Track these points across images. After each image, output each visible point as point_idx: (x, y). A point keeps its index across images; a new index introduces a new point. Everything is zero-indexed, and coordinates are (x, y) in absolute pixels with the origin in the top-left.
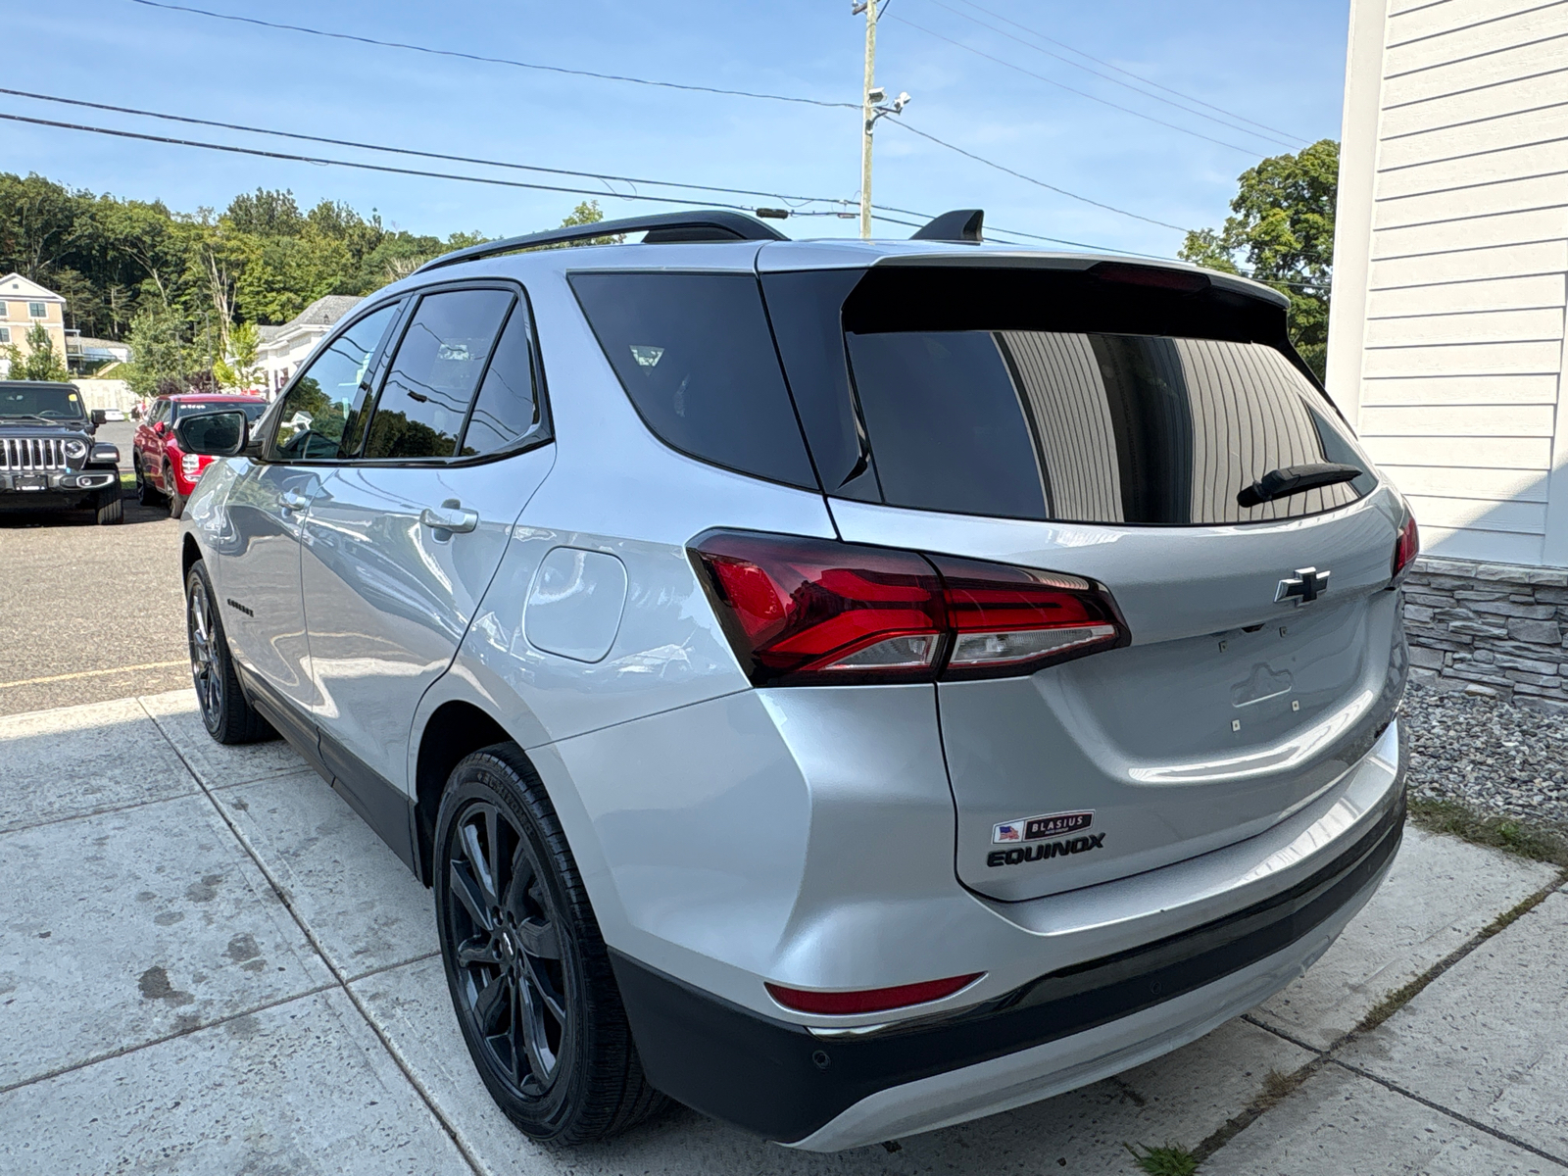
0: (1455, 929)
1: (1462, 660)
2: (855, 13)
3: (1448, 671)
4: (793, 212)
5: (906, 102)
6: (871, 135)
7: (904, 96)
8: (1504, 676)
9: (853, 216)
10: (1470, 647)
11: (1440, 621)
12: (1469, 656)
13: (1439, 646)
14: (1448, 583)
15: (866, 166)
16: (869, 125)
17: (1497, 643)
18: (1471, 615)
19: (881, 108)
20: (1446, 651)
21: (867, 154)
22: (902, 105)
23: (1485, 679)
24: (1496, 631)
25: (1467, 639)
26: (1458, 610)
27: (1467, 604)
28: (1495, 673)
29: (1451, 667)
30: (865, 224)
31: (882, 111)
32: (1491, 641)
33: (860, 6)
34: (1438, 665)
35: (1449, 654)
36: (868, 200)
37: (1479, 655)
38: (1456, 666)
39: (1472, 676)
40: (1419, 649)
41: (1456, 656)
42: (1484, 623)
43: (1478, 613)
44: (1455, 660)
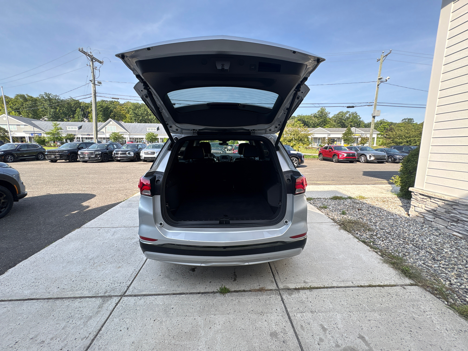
0: (352, 282)
1: (454, 225)
2: (377, 61)
3: (448, 227)
4: (356, 106)
5: (388, 79)
6: (378, 87)
7: (388, 77)
8: (467, 233)
9: (372, 105)
10: (457, 222)
11: (448, 213)
12: (456, 224)
13: (447, 220)
14: (450, 203)
15: (376, 94)
16: (378, 85)
17: (465, 222)
18: (457, 213)
19: (381, 81)
20: (449, 222)
21: (377, 92)
22: (387, 79)
23: (460, 232)
24: (464, 219)
25: (455, 220)
26: (454, 211)
27: (457, 210)
28: (464, 231)
29: (450, 226)
30: (375, 107)
31: (382, 82)
32: (464, 222)
33: (379, 59)
34: (446, 225)
35: (450, 223)
36: (376, 102)
37: (459, 225)
38: (452, 226)
39: (456, 230)
40: (440, 219)
41: (452, 224)
42: (461, 216)
43: (460, 213)
44: (452, 225)
